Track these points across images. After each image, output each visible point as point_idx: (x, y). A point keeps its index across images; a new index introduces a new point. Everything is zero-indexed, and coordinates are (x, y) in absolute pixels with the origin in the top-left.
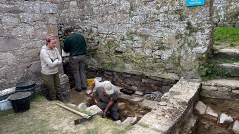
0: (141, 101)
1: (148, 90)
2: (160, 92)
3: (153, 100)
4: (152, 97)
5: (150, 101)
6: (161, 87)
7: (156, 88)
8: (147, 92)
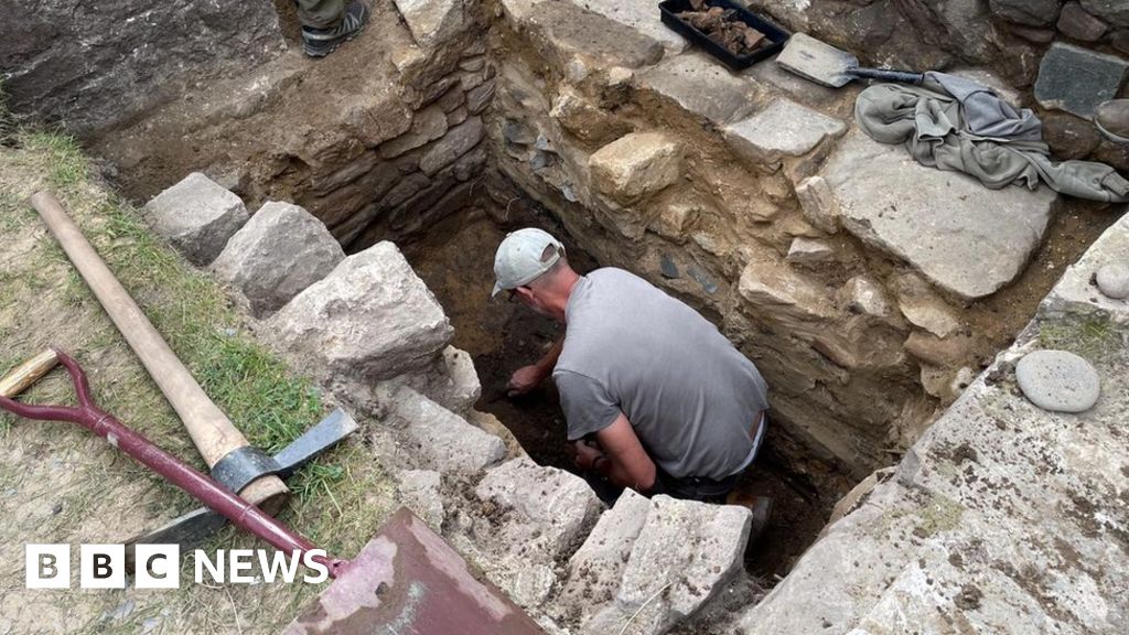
0: (819, 156)
1: (906, 42)
2: (1010, 79)
3: (928, 158)
4: (924, 126)
5: (899, 163)
6: (1041, 48)
7: (983, 39)
8: (887, 67)
